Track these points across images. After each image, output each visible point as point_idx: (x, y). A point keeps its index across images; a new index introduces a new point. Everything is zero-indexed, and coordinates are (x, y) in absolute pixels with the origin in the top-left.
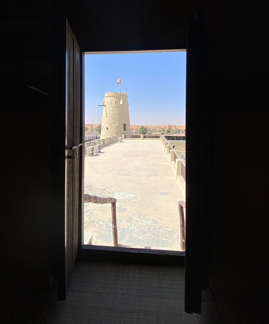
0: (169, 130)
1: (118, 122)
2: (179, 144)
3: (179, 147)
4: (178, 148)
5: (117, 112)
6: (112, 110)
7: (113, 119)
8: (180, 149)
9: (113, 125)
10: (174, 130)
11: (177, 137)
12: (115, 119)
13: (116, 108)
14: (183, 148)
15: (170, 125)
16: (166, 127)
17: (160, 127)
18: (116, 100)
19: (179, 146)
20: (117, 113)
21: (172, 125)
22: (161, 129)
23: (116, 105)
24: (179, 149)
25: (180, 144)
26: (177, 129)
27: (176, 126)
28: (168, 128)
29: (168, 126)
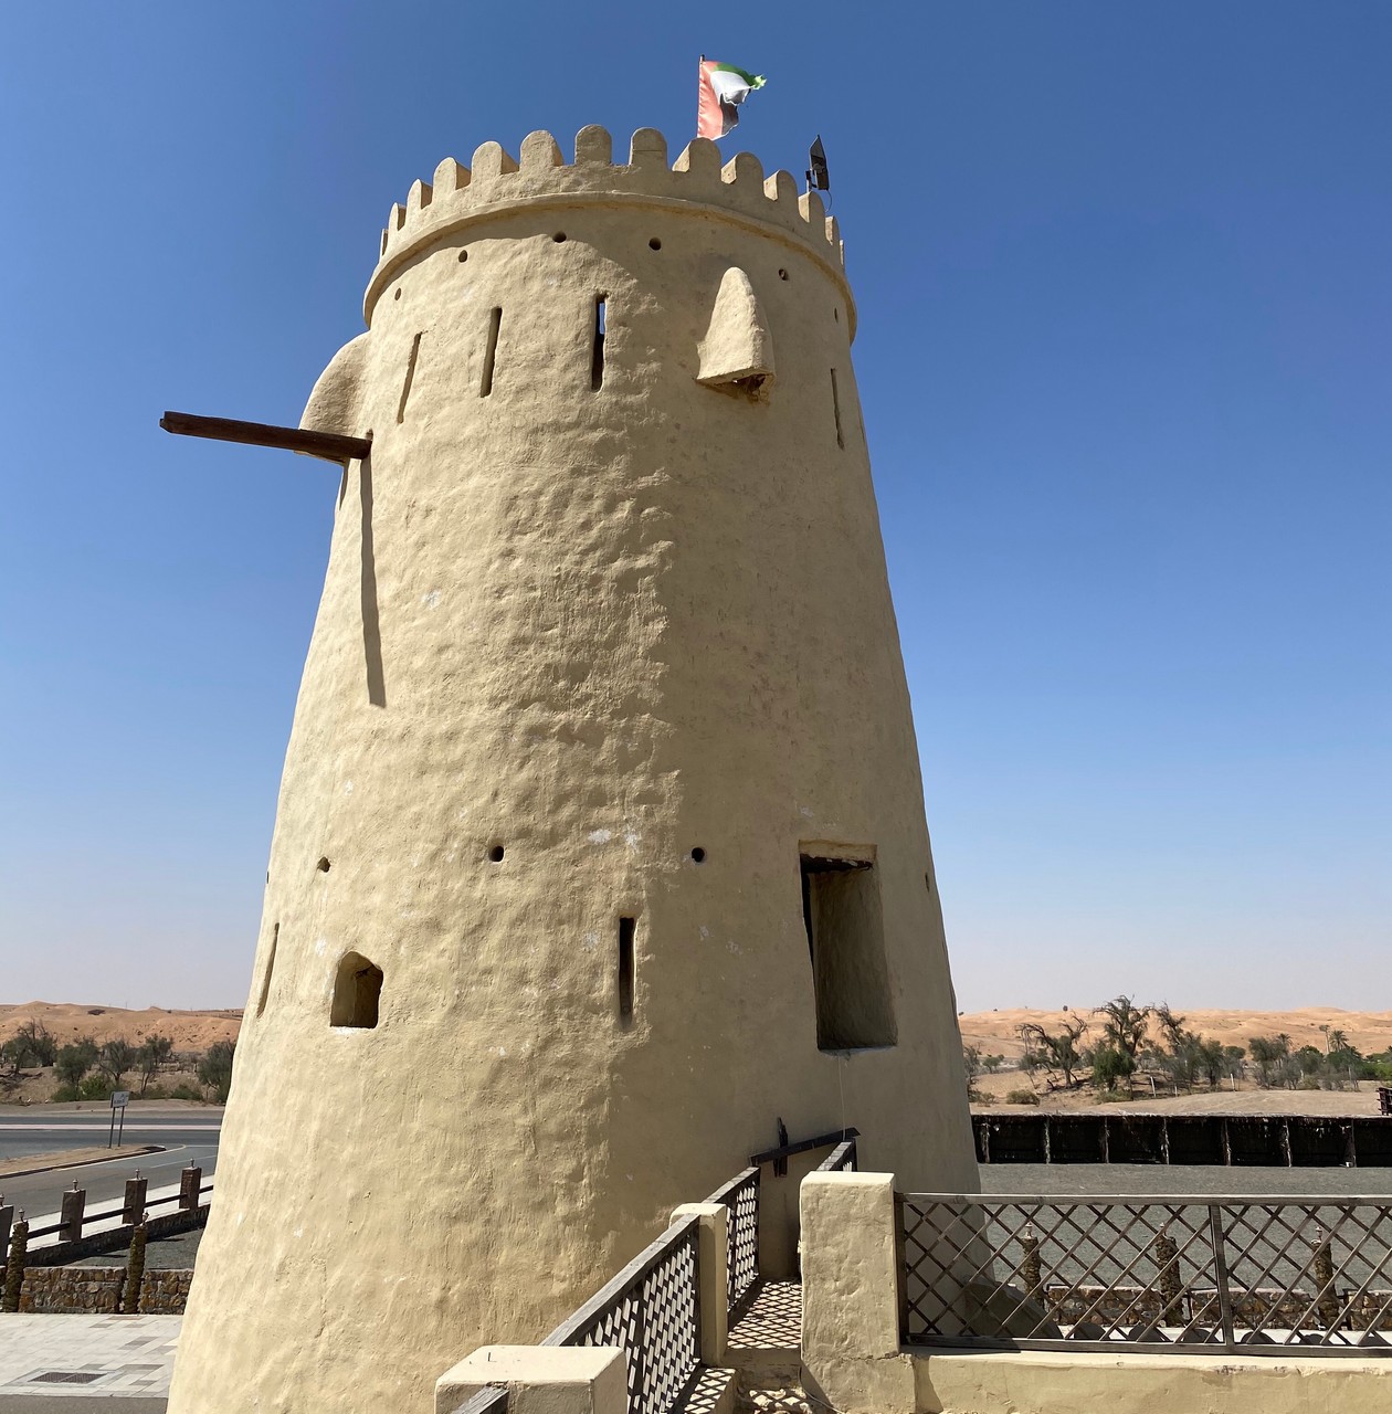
0: (1119, 1049)
1: (649, 798)
5: (631, 542)
6: (511, 503)
7: (534, 715)
9: (510, 886)
12: (567, 735)
13: (604, 452)
15: (1127, 1008)
17: (1033, 1028)
18: (594, 284)
20: (627, 582)
22: (1045, 1039)
23: (601, 396)
26: (1193, 1041)
27: (1175, 1014)
28: (1110, 1028)
29: (1107, 1018)
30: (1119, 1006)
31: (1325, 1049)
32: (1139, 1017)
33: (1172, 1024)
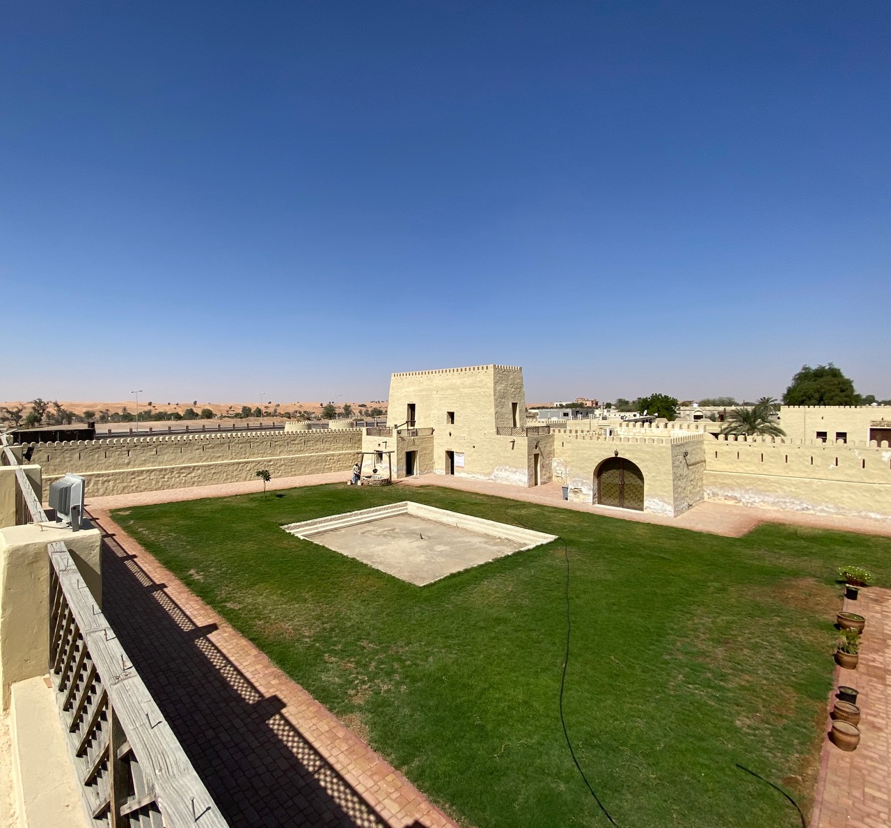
0: (36, 414)
2: (67, 450)
3: (67, 459)
4: (65, 462)
8: (72, 465)
10: (53, 415)
11: (61, 432)
14: (80, 463)
15: (41, 402)
16: (25, 408)
17: (4, 408)
19: (68, 455)
21: (45, 401)
22: (8, 412)
24: (67, 464)
25: (71, 450)
26: (64, 412)
27: (60, 404)
28: (34, 408)
29: (33, 405)
30: (38, 401)
31: (121, 413)
32: (45, 404)
33: (58, 406)
